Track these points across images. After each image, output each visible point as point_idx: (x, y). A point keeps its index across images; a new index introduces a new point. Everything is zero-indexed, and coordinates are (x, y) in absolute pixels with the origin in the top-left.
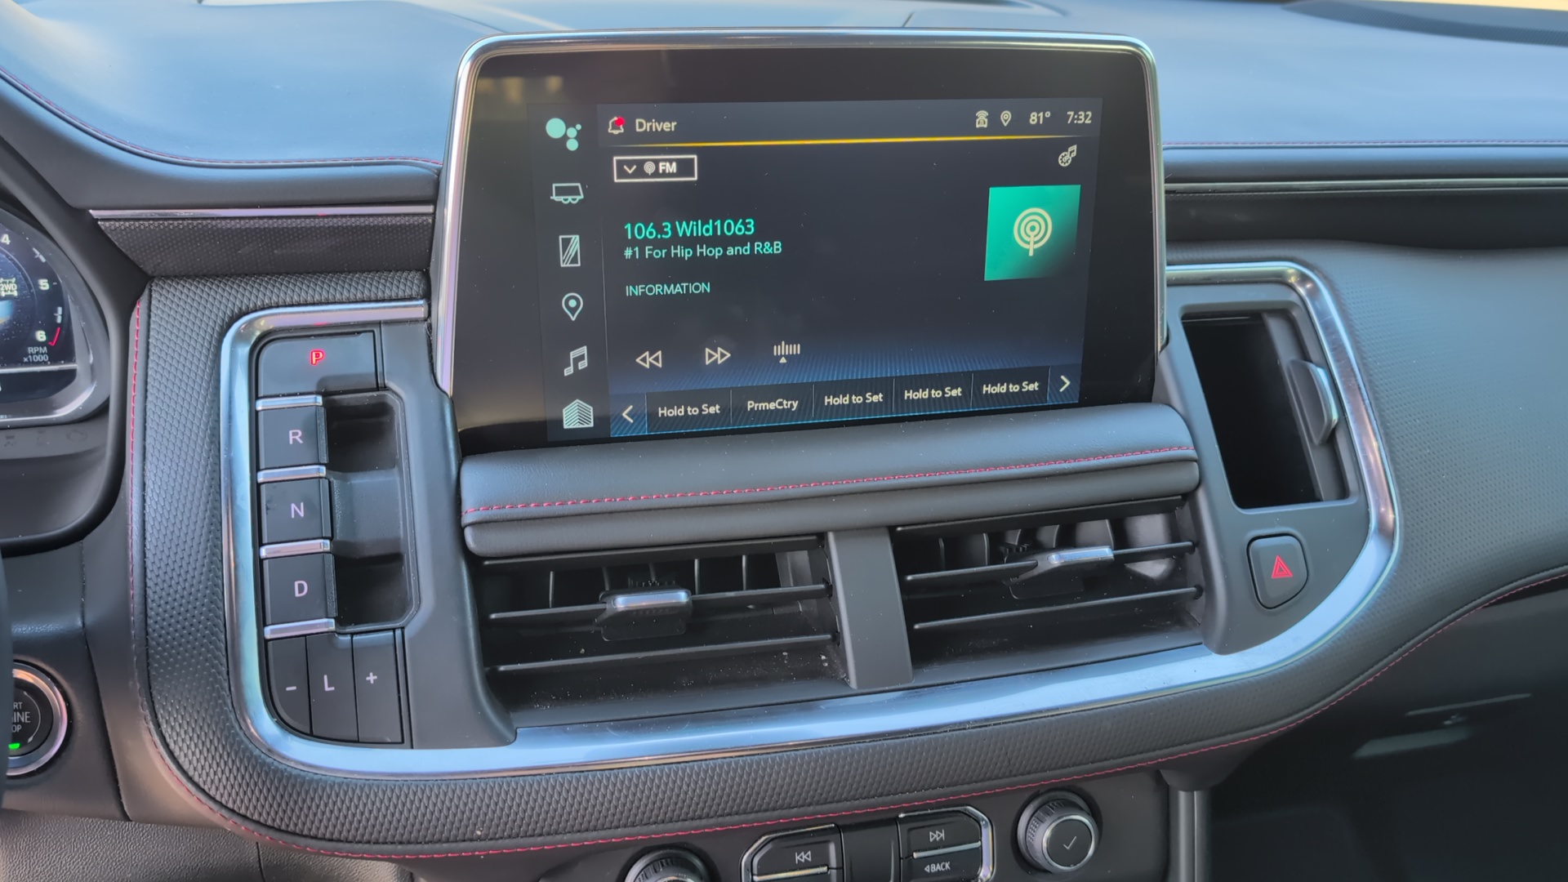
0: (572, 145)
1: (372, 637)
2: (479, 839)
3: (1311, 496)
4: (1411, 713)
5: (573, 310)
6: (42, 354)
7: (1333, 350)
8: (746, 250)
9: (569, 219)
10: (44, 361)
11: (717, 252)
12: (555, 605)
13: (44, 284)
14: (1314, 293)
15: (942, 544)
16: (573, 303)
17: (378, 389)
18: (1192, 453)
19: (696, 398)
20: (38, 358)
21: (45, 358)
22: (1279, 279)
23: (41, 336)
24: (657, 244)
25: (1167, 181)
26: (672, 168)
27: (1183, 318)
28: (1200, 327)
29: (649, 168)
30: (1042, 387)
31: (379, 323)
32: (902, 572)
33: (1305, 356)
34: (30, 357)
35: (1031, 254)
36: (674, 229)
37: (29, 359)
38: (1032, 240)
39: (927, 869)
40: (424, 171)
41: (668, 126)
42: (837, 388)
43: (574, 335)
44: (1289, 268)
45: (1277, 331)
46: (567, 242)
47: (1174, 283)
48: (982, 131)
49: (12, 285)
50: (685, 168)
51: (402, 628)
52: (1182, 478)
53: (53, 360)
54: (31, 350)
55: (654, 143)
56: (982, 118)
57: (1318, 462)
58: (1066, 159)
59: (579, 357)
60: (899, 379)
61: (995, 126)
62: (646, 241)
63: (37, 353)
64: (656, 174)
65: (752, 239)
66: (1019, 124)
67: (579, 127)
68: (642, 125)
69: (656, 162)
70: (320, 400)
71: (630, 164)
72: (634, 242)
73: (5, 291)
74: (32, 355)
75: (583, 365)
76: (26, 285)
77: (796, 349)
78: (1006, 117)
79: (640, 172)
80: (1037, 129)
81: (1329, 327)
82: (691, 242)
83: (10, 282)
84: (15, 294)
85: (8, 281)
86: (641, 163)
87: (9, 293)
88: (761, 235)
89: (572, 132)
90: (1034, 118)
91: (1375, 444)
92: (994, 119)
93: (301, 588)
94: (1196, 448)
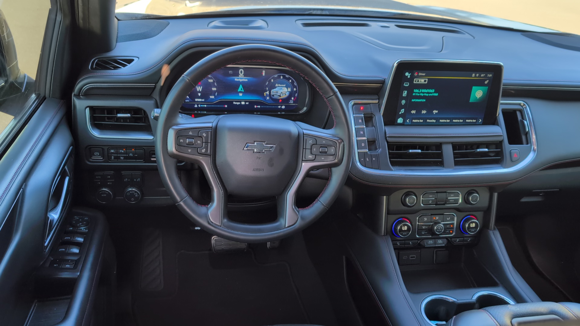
0: (409, 77)
1: (373, 153)
2: (390, 184)
3: (521, 143)
4: (534, 191)
5: (403, 103)
7: (528, 118)
8: (432, 95)
9: (406, 88)
11: (427, 95)
12: (395, 151)
13: (295, 89)
14: (526, 108)
15: (457, 147)
16: (403, 102)
17: (371, 114)
18: (502, 134)
19: (419, 119)
22: (520, 104)
23: (292, 99)
24: (419, 93)
25: (503, 86)
26: (423, 81)
27: (502, 110)
28: (505, 112)
29: (420, 81)
30: (476, 121)
31: (371, 103)
32: (453, 150)
33: (523, 118)
35: (478, 98)
36: (421, 91)
37: (290, 103)
38: (478, 96)
39: (450, 201)
40: (382, 79)
41: (424, 74)
42: (442, 119)
43: (402, 107)
44: (522, 103)
45: (518, 114)
46: (405, 92)
47: (502, 104)
48: (473, 77)
49: (290, 89)
50: (425, 81)
51: (378, 152)
52: (500, 139)
53: (294, 103)
54: (291, 101)
55: (421, 77)
56: (474, 75)
57: (524, 138)
58: (486, 82)
59: (403, 111)
60: (453, 118)
61: (475, 76)
62: (417, 92)
64: (421, 82)
65: (433, 93)
66: (480, 76)
67: (410, 74)
68: (420, 74)
69: (421, 80)
70: (363, 115)
71: (417, 80)
72: (415, 93)
75: (403, 112)
76: (292, 90)
77: (437, 112)
78: (477, 75)
79: (418, 81)
80: (482, 77)
81: (528, 114)
82: (424, 93)
84: (290, 91)
86: (418, 80)
88: (435, 92)
89: (409, 75)
90: (482, 75)
91: (534, 136)
92: (475, 75)
93: (363, 145)
94: (503, 134)
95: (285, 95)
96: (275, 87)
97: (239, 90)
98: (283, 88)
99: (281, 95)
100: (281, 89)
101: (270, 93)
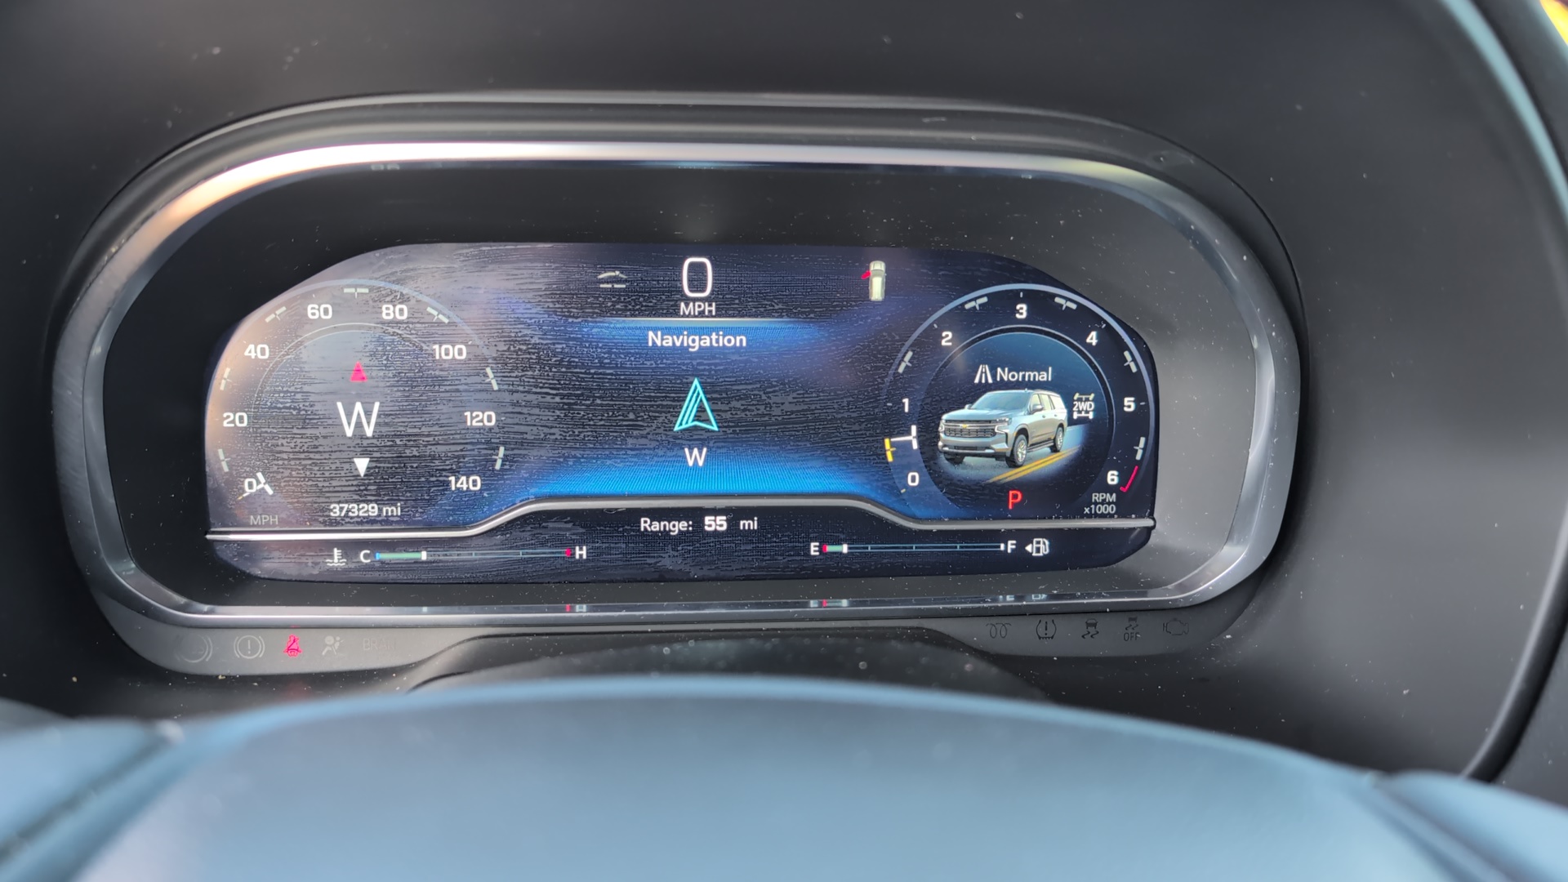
6: (1109, 503)
10: (1109, 513)
13: (1129, 404)
20: (1102, 509)
21: (1111, 509)
23: (1112, 478)
34: (1093, 506)
37: (1090, 510)
49: (1088, 403)
53: (1122, 513)
54: (1097, 497)
63: (1103, 502)
73: (1079, 412)
74: (1096, 503)
76: (1108, 406)
83: (1087, 400)
84: (1091, 416)
85: (1084, 397)
87: (1083, 414)
95: (1054, 449)
96: (972, 393)
97: (686, 419)
98: (1037, 397)
99: (1021, 453)
100: (1019, 405)
101: (929, 436)
